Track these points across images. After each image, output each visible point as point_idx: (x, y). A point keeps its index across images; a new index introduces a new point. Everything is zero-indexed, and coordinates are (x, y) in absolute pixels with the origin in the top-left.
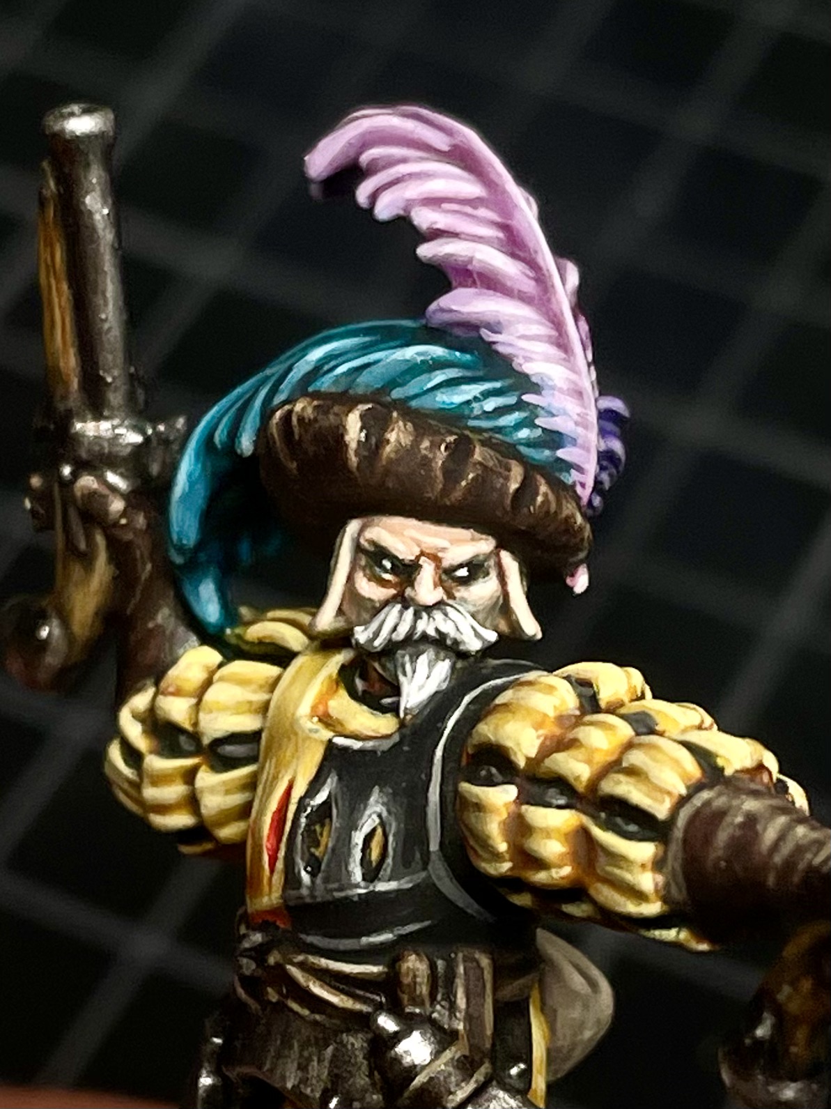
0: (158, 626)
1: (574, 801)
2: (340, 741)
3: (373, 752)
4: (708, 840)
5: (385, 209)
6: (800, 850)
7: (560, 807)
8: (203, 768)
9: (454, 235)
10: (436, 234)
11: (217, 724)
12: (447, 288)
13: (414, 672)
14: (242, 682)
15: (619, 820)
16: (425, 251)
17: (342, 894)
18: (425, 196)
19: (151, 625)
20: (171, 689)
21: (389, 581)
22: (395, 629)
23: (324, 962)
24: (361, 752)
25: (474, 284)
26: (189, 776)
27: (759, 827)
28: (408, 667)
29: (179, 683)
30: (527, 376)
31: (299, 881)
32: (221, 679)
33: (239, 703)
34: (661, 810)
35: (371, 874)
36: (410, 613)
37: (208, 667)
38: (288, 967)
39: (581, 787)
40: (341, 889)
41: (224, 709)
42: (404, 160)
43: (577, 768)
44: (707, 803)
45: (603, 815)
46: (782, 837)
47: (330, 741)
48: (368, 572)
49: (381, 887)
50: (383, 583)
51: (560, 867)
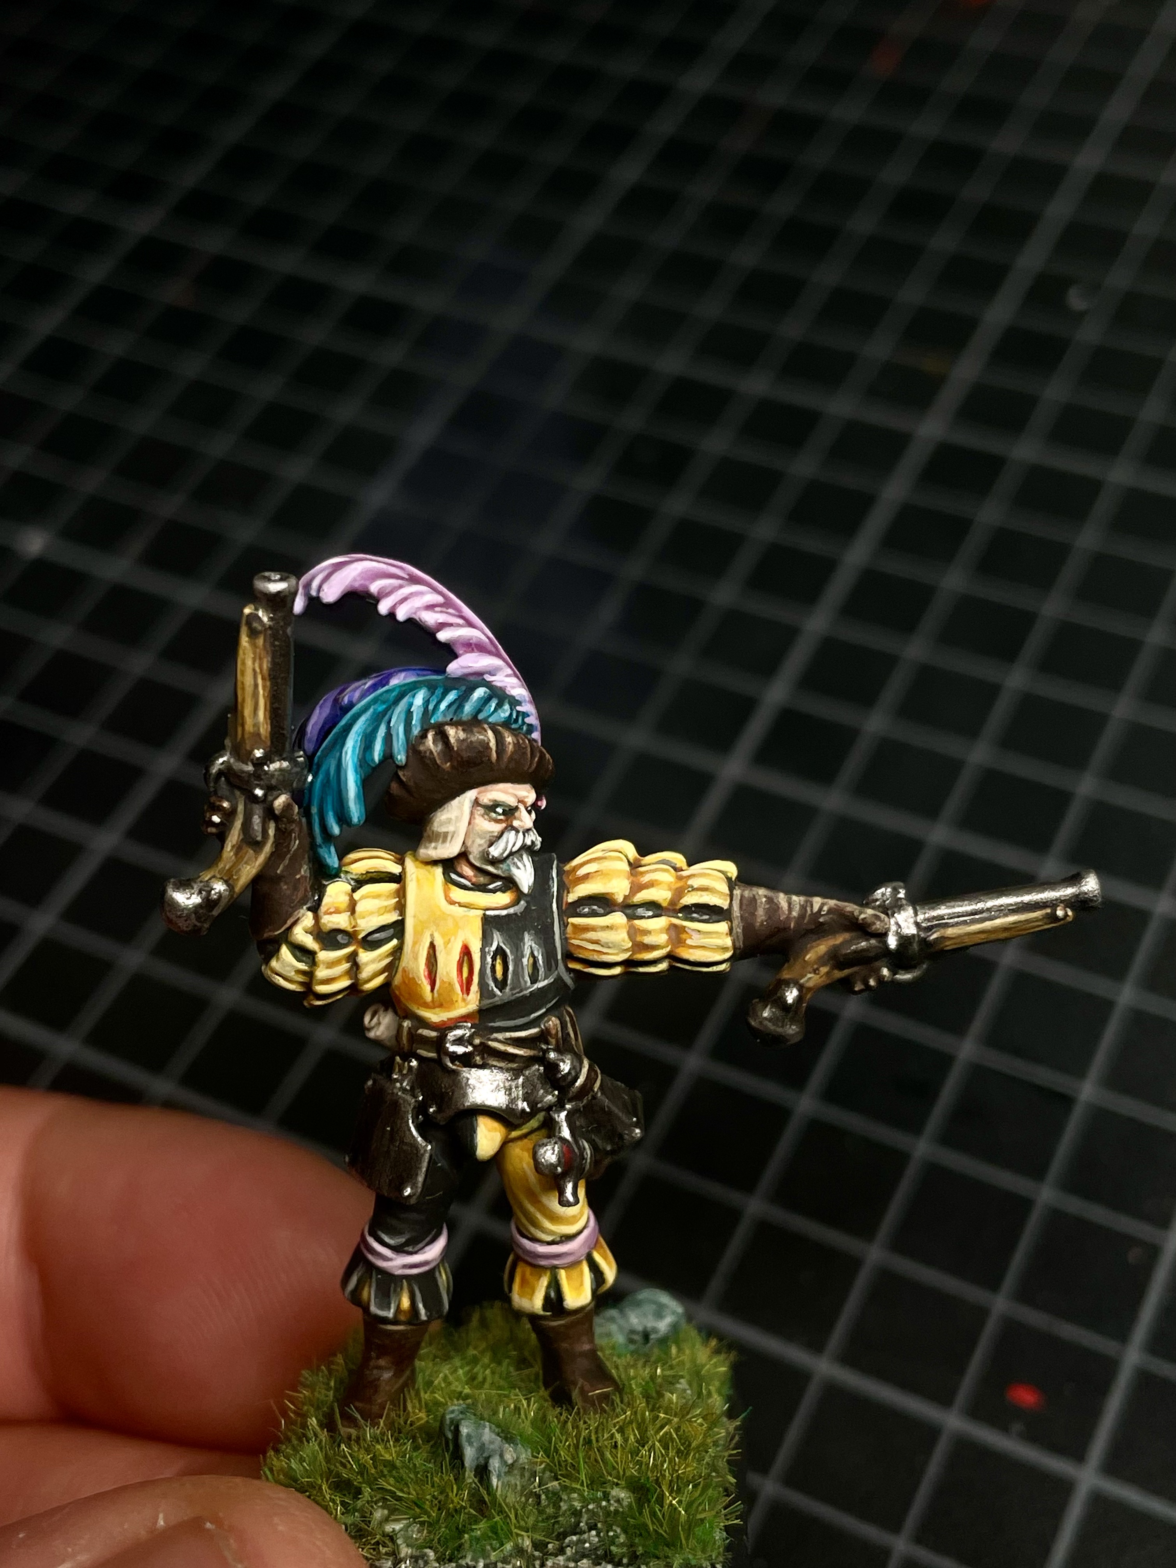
0: (302, 876)
1: (659, 912)
2: (488, 913)
3: (516, 914)
4: (753, 914)
5: (401, 615)
6: (803, 908)
7: (649, 917)
8: (361, 951)
9: (451, 625)
10: (442, 626)
11: (367, 924)
12: (456, 656)
13: (525, 866)
14: (378, 896)
15: (695, 915)
16: (442, 636)
17: (521, 994)
18: (425, 605)
19: (298, 877)
20: (332, 910)
21: (501, 820)
22: (514, 845)
23: (508, 1035)
24: (508, 915)
25: (472, 651)
26: (352, 957)
27: (775, 901)
28: (519, 864)
29: (335, 905)
30: (513, 697)
31: (495, 995)
32: (363, 898)
33: (379, 908)
34: (724, 904)
35: (534, 980)
36: (521, 835)
37: (346, 893)
38: (490, 1043)
39: (665, 904)
40: (521, 991)
41: (371, 913)
42: (401, 587)
43: (661, 895)
44: (742, 896)
45: (680, 915)
46: (790, 904)
47: (484, 914)
48: (486, 817)
49: (541, 985)
50: (497, 821)
51: (668, 946)
